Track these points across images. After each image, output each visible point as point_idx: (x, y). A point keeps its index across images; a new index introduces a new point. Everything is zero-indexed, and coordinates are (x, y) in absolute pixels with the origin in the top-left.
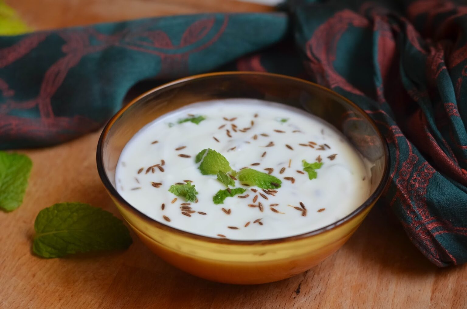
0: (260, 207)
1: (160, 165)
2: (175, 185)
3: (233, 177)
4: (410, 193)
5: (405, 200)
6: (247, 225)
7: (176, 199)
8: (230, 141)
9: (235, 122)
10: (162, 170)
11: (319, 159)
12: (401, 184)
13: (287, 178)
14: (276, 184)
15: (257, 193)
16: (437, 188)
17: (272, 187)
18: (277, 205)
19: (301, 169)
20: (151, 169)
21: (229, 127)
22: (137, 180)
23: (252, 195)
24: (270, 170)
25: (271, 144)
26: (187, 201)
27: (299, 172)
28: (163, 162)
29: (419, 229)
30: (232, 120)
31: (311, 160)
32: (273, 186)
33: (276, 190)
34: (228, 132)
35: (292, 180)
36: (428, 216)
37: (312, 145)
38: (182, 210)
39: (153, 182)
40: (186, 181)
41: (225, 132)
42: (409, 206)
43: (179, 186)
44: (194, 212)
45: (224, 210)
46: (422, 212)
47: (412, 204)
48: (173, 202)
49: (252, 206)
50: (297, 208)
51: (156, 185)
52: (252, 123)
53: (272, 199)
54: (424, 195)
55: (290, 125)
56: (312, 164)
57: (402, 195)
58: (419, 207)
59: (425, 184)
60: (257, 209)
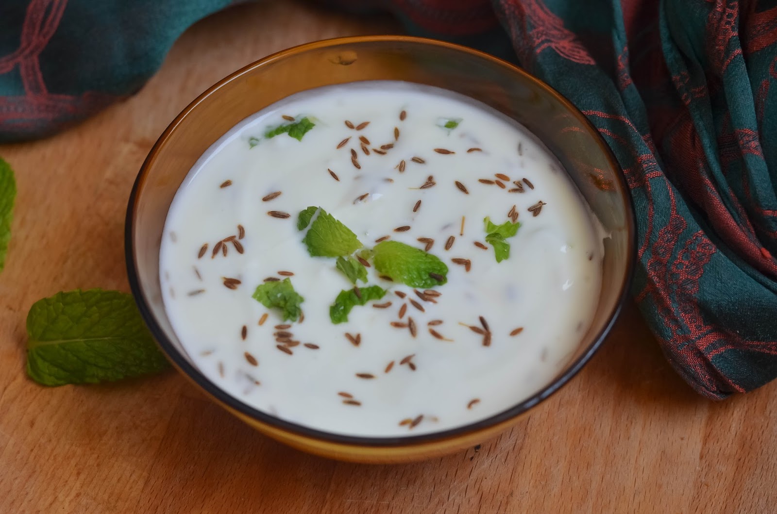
0: (411, 327)
1: (237, 239)
2: (263, 283)
3: (363, 261)
4: (670, 289)
5: (660, 301)
6: (389, 367)
7: (265, 317)
8: (357, 178)
9: (364, 133)
10: (240, 249)
11: (513, 214)
12: (655, 270)
13: (458, 261)
14: (438, 277)
15: (406, 300)
16: (717, 281)
17: (431, 281)
18: (440, 322)
19: (482, 239)
20: (220, 248)
21: (355, 144)
22: (198, 274)
23: (397, 303)
24: (429, 242)
25: (430, 182)
26: (285, 320)
27: (478, 245)
28: (241, 230)
29: (684, 348)
30: (362, 126)
31: (500, 219)
32: (434, 279)
33: (438, 289)
34: (354, 153)
35: (466, 264)
36: (700, 326)
37: (500, 180)
38: (277, 340)
39: (225, 278)
40: (283, 273)
41: (349, 156)
42: (667, 311)
43: (271, 285)
44: (296, 343)
45: (349, 336)
46: (689, 319)
47: (674, 308)
48: (262, 322)
49: (397, 325)
50: (475, 329)
51: (231, 283)
52: (397, 133)
53: (432, 310)
54: (695, 294)
55: (462, 136)
56: (501, 227)
57: (656, 291)
58: (685, 312)
59: (697, 274)
60: (406, 331)
